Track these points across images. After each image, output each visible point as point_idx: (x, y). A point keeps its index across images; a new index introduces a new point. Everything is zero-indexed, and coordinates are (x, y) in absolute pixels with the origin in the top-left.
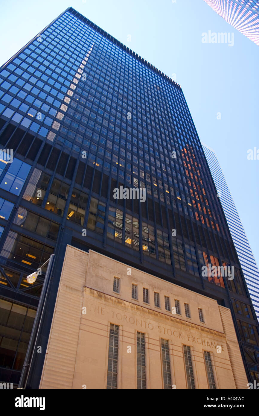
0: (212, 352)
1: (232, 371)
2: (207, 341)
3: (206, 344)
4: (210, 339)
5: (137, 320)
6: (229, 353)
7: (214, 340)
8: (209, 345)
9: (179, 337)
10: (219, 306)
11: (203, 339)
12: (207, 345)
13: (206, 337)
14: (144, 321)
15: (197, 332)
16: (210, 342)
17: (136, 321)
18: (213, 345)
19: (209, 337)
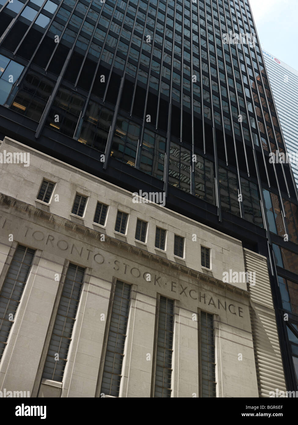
0: (217, 315)
1: (253, 350)
2: (210, 298)
3: (208, 301)
4: (216, 294)
5: (73, 245)
6: (252, 321)
7: (225, 297)
8: (214, 304)
9: (153, 283)
10: (244, 251)
11: (202, 293)
12: (209, 303)
13: (210, 291)
14: (87, 250)
15: (192, 280)
16: (215, 300)
17: (71, 247)
18: (220, 305)
19: (216, 291)
